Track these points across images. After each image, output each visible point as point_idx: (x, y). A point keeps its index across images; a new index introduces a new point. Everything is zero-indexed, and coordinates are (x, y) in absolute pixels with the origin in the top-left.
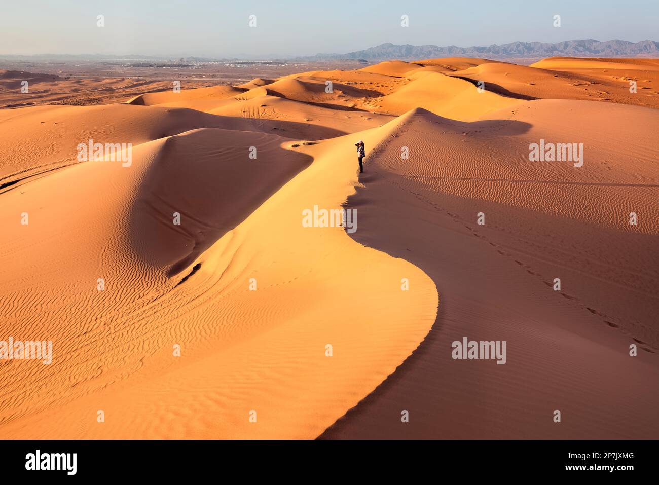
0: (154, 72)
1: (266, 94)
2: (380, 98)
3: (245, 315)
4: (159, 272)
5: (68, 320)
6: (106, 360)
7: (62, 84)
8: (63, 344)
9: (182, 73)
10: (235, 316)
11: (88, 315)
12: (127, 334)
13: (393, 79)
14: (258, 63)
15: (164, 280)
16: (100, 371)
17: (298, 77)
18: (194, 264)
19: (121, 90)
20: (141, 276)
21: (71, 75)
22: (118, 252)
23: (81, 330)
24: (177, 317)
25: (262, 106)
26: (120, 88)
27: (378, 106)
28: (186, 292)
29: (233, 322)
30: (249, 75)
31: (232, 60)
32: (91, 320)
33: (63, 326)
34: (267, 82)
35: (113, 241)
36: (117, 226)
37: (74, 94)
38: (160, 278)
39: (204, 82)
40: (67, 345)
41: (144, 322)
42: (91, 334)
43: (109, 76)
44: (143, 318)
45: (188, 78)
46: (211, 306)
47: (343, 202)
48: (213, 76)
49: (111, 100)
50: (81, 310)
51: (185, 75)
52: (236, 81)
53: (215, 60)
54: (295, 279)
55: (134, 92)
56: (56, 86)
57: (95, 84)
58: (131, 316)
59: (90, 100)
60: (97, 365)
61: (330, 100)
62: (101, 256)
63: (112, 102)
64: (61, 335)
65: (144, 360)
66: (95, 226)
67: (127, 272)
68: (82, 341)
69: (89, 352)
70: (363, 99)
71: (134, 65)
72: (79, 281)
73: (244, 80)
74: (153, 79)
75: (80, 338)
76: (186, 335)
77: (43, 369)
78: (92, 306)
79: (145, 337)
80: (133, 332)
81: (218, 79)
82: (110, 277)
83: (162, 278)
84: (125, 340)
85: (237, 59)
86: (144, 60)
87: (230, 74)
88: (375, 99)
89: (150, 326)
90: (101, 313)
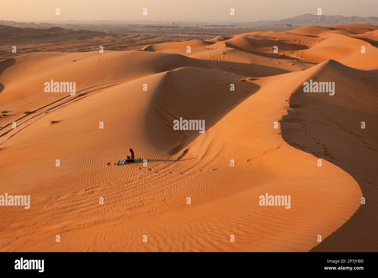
0: (157, 31)
1: (226, 46)
2: (301, 51)
3: (221, 182)
4: (165, 152)
5: (119, 173)
6: (144, 198)
7: (107, 38)
8: (119, 186)
9: (174, 32)
10: (215, 182)
11: (129, 172)
12: (152, 185)
13: (310, 38)
14: (220, 25)
15: (168, 157)
16: (142, 204)
17: (246, 36)
18: (184, 150)
19: (138, 42)
20: (155, 153)
21: (111, 32)
22: (142, 138)
23: (126, 180)
24: (179, 179)
25: (223, 54)
26: (137, 40)
27: (300, 56)
28: (182, 165)
29: (214, 186)
30: (213, 33)
31: (204, 24)
32: (131, 175)
33: (117, 176)
34: (226, 38)
35: (139, 132)
36: (140, 123)
37: (113, 43)
38: (166, 155)
39: (185, 37)
40: (121, 187)
41: (160, 180)
42: (132, 183)
43: (132, 33)
44: (160, 178)
45: (177, 35)
46: (198, 175)
47: (279, 119)
48: (192, 34)
49: (132, 47)
50: (125, 169)
51: (175, 33)
52: (206, 37)
53: (194, 24)
54: (250, 164)
55: (145, 43)
56: (103, 39)
57: (123, 38)
58: (153, 175)
59: (120, 47)
60: (140, 200)
61: (267, 51)
62: (133, 139)
63: (132, 49)
64: (116, 181)
65: (166, 201)
66: (129, 122)
67: (148, 150)
68: (128, 186)
69: (133, 193)
70: (290, 51)
71: (146, 27)
72: (122, 153)
73: (211, 36)
74: (156, 35)
75: (127, 184)
76: (187, 190)
77: (111, 198)
78: (131, 168)
79: (163, 188)
80: (155, 185)
81: (195, 36)
82: (138, 152)
83: (167, 156)
84: (152, 188)
85: (207, 24)
86: (152, 23)
87: (202, 33)
88: (298, 51)
89: (164, 182)
90: (136, 172)
